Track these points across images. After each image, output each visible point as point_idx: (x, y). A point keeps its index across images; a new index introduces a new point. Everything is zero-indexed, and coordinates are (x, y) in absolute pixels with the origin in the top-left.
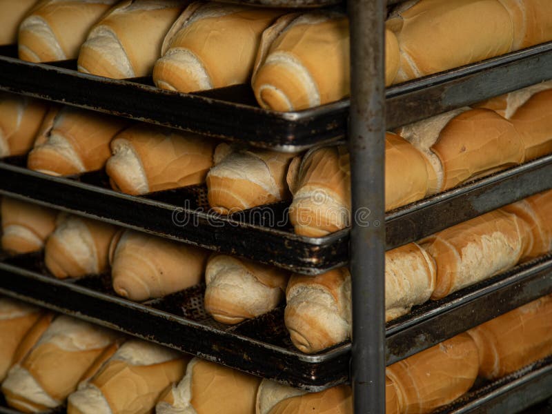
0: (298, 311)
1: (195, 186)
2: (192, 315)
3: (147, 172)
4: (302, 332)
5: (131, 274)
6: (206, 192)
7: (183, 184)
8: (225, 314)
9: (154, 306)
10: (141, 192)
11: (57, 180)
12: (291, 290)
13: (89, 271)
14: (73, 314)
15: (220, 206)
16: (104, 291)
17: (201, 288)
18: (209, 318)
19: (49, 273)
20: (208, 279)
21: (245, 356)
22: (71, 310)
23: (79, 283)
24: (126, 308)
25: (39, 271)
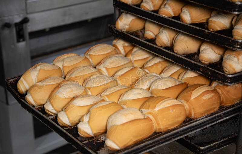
0: (227, 62)
1: (204, 22)
2: (195, 60)
3: (191, 17)
4: (227, 68)
5: (179, 47)
6: (208, 24)
7: (201, 22)
8: (204, 61)
9: (184, 57)
10: (189, 23)
11: (166, 18)
12: (225, 56)
13: (167, 45)
14: (162, 56)
15: (211, 29)
16: (171, 51)
17: (198, 53)
18: (200, 62)
19: (156, 45)
20: (201, 51)
21: (209, 73)
22: (162, 55)
23: (164, 48)
24: (177, 57)
25: (153, 44)
